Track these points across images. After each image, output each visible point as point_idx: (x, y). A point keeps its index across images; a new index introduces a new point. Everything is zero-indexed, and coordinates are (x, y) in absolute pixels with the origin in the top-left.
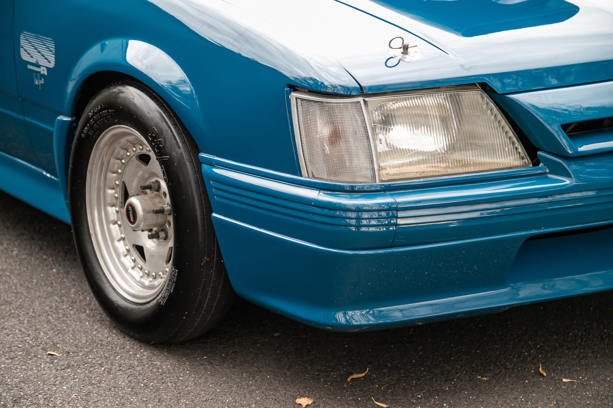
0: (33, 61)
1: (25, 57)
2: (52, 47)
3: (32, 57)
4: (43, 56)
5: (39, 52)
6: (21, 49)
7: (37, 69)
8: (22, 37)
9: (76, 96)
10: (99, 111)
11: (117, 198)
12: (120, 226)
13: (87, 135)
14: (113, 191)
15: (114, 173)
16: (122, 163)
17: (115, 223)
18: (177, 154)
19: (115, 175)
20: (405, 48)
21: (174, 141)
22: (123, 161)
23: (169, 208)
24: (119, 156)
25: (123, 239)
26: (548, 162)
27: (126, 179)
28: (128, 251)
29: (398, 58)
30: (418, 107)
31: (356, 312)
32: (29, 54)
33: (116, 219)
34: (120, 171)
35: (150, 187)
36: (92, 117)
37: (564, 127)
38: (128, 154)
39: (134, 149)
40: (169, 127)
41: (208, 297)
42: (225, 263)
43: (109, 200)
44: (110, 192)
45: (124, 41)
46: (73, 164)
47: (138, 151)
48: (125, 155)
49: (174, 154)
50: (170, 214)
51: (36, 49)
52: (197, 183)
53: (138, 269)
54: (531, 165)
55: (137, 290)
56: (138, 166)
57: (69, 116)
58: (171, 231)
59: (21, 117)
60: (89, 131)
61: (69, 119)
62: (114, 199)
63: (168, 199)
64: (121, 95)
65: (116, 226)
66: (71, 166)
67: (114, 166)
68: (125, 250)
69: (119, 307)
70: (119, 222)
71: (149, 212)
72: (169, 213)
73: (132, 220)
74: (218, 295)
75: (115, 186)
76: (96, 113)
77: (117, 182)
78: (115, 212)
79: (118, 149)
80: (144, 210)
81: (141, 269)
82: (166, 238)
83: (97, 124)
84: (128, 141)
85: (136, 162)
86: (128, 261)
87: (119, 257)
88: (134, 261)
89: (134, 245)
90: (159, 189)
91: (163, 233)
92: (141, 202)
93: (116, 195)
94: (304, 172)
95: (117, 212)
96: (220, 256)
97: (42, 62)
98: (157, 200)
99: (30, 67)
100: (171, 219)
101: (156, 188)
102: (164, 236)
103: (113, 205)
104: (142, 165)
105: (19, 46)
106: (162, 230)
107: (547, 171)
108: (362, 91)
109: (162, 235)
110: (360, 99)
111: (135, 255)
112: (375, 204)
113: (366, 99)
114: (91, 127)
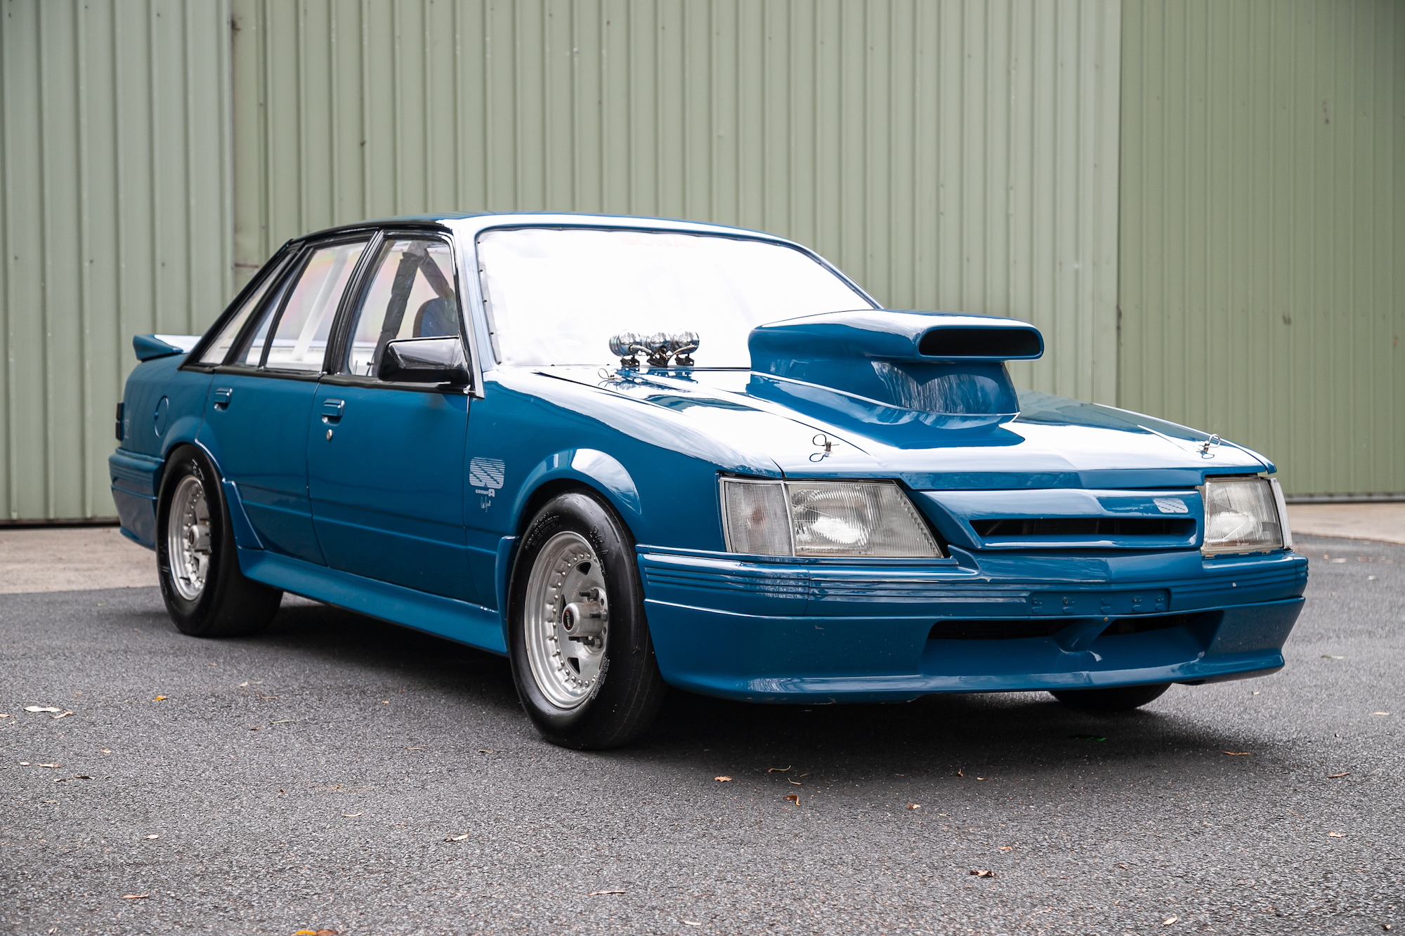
0: (482, 485)
1: (473, 482)
2: (502, 467)
3: (481, 481)
4: (492, 478)
5: (489, 475)
6: (471, 475)
7: (485, 493)
8: (472, 463)
9: (522, 512)
10: (544, 520)
11: (555, 613)
12: (556, 641)
13: (531, 546)
14: (552, 606)
15: (554, 587)
16: (563, 575)
17: (552, 639)
18: (616, 548)
19: (555, 589)
20: (828, 446)
21: (614, 537)
22: (564, 573)
23: (605, 613)
24: (561, 569)
25: (559, 654)
26: (957, 555)
27: (565, 592)
28: (563, 665)
29: (823, 454)
30: (836, 500)
31: (774, 679)
32: (478, 478)
33: (553, 635)
34: (560, 584)
35: (588, 595)
36: (537, 526)
37: (972, 522)
38: (569, 565)
39: (576, 559)
40: (610, 524)
41: (638, 689)
42: (656, 654)
43: (547, 615)
44: (549, 607)
45: (571, 451)
46: (514, 579)
47: (580, 560)
48: (566, 567)
49: (613, 548)
50: (605, 621)
51: (485, 472)
52: (633, 575)
53: (572, 681)
54: (942, 557)
55: (566, 697)
56: (578, 577)
57: (513, 535)
58: (605, 637)
59: (464, 547)
60: (532, 542)
61: (514, 538)
62: (552, 614)
63: (606, 606)
64: (566, 500)
65: (553, 641)
66: (512, 581)
67: (554, 580)
68: (560, 665)
69: (549, 716)
70: (556, 638)
71: (585, 618)
72: (604, 618)
73: (569, 625)
74: (648, 690)
75: (554, 600)
76: (541, 522)
77: (557, 597)
78: (552, 627)
79: (560, 560)
80: (581, 615)
81: (574, 681)
82: (601, 646)
83: (542, 533)
84: (570, 550)
85: (576, 572)
86: (561, 676)
87: (553, 671)
88: (568, 674)
89: (569, 658)
90: (596, 597)
91: (598, 640)
92: (578, 607)
93: (555, 610)
94: (728, 547)
95: (554, 627)
96: (651, 647)
97: (491, 484)
98: (595, 608)
99: (478, 491)
100: (606, 625)
101: (595, 596)
102: (599, 643)
103: (550, 621)
104: (583, 575)
105: (468, 471)
106: (598, 638)
107: (957, 563)
108: (783, 476)
109: (597, 642)
110: (782, 482)
111: (570, 668)
112: (793, 573)
113: (787, 483)
114: (536, 537)
